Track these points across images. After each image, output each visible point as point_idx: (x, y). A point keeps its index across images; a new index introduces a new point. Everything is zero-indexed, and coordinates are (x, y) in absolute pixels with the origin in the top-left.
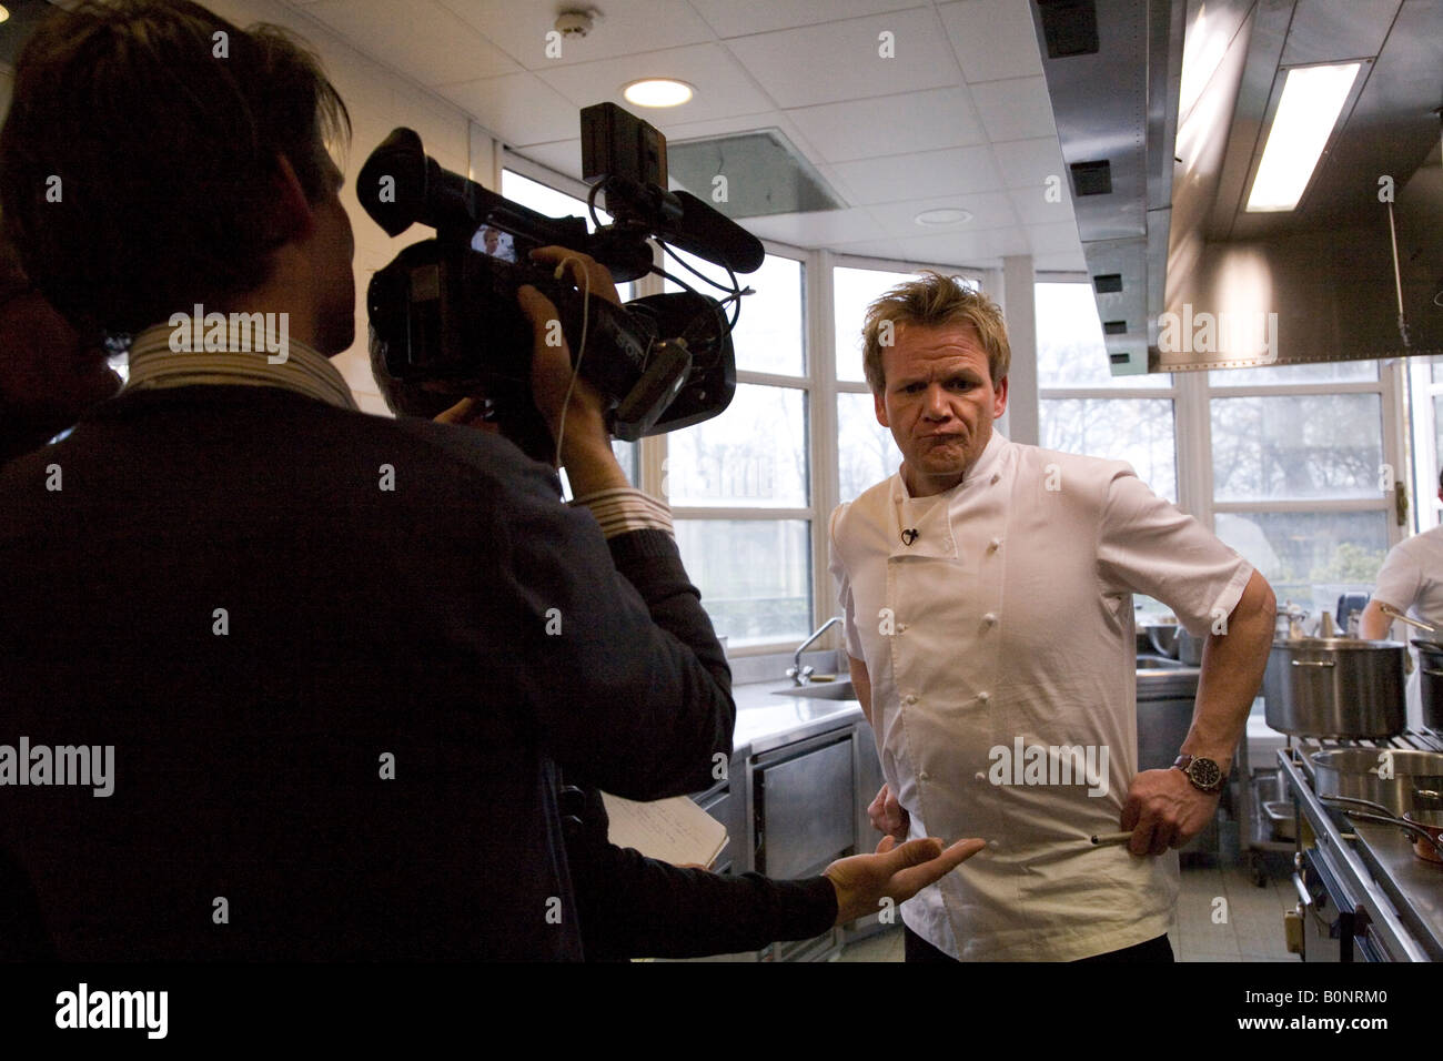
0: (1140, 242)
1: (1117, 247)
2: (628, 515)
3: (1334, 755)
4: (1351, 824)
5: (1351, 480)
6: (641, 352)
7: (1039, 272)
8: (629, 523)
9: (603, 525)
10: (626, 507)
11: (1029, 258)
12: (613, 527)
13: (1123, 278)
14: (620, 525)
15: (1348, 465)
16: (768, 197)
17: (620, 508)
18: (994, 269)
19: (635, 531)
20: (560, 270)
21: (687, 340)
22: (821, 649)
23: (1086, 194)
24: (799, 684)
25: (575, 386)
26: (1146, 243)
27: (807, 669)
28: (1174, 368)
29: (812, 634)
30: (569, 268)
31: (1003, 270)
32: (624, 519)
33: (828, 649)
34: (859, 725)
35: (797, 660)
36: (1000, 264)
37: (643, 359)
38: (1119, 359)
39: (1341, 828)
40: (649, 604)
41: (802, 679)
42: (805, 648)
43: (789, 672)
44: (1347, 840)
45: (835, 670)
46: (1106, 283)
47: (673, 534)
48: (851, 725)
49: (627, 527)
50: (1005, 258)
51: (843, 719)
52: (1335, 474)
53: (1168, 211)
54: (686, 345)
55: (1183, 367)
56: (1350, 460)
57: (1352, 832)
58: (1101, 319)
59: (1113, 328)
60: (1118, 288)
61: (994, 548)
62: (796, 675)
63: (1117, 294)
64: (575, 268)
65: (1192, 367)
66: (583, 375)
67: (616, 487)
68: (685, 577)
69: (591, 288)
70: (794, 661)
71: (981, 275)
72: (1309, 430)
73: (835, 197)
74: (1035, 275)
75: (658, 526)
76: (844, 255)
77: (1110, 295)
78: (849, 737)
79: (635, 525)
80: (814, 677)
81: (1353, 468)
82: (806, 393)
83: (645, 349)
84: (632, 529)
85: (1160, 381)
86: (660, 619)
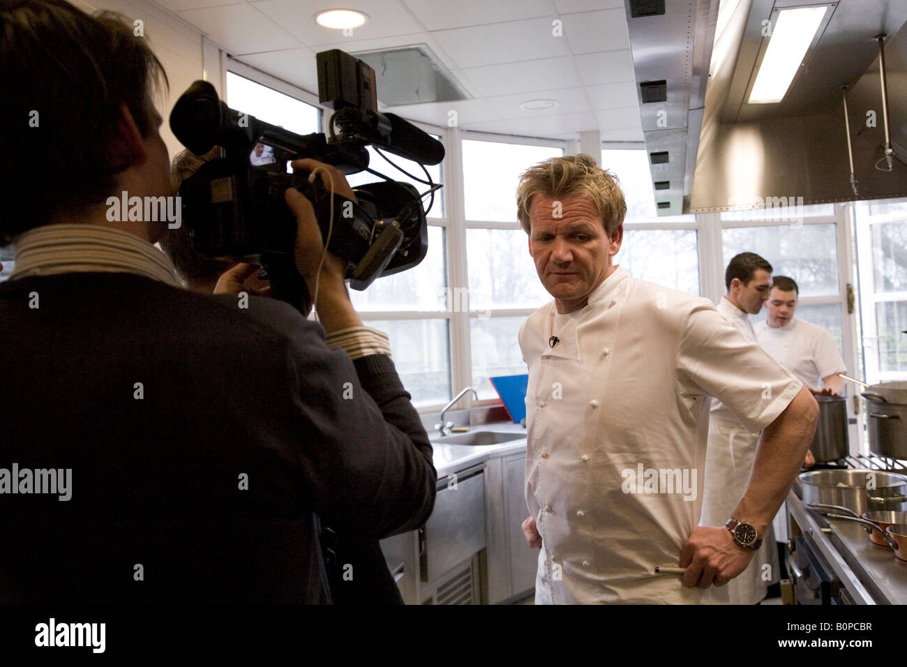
0: (683, 131)
1: (667, 135)
2: (363, 345)
3: (815, 475)
4: (828, 522)
5: (812, 278)
6: (369, 232)
7: (604, 142)
8: (364, 351)
9: (349, 351)
10: (361, 339)
11: (597, 133)
12: (354, 353)
13: (669, 154)
14: (358, 352)
15: (811, 269)
16: (417, 92)
17: (357, 340)
18: (572, 140)
19: (368, 357)
20: (312, 176)
21: (399, 221)
22: (458, 409)
23: (649, 102)
24: (444, 435)
25: (326, 256)
26: (687, 132)
27: (449, 424)
28: (700, 210)
29: (451, 399)
30: (318, 175)
31: (579, 141)
32: (360, 348)
33: (463, 409)
34: (488, 463)
35: (442, 419)
36: (577, 137)
37: (370, 235)
38: (663, 205)
39: (822, 525)
40: (380, 406)
41: (446, 431)
42: (447, 409)
43: (437, 427)
44: (825, 533)
45: (468, 423)
46: (658, 158)
47: (390, 355)
48: (482, 463)
49: (362, 353)
50: (582, 133)
51: (477, 459)
52: (801, 274)
53: (702, 110)
54: (399, 225)
55: (706, 210)
56: (812, 265)
57: (829, 527)
58: (653, 179)
59: (661, 185)
60: (666, 161)
61: (605, 355)
62: (441, 429)
63: (665, 164)
64: (323, 175)
65: (711, 209)
66: (333, 250)
67: (355, 326)
68: (401, 385)
69: (335, 190)
70: (440, 418)
71: (564, 145)
72: (784, 244)
73: (464, 92)
74: (602, 144)
75: (381, 351)
76: (468, 131)
77: (660, 165)
78: (482, 471)
79: (367, 352)
80: (454, 429)
81: (814, 270)
82: (444, 228)
83: (371, 228)
84: (365, 355)
85: (689, 219)
86: (388, 417)
